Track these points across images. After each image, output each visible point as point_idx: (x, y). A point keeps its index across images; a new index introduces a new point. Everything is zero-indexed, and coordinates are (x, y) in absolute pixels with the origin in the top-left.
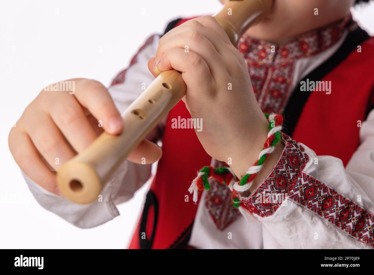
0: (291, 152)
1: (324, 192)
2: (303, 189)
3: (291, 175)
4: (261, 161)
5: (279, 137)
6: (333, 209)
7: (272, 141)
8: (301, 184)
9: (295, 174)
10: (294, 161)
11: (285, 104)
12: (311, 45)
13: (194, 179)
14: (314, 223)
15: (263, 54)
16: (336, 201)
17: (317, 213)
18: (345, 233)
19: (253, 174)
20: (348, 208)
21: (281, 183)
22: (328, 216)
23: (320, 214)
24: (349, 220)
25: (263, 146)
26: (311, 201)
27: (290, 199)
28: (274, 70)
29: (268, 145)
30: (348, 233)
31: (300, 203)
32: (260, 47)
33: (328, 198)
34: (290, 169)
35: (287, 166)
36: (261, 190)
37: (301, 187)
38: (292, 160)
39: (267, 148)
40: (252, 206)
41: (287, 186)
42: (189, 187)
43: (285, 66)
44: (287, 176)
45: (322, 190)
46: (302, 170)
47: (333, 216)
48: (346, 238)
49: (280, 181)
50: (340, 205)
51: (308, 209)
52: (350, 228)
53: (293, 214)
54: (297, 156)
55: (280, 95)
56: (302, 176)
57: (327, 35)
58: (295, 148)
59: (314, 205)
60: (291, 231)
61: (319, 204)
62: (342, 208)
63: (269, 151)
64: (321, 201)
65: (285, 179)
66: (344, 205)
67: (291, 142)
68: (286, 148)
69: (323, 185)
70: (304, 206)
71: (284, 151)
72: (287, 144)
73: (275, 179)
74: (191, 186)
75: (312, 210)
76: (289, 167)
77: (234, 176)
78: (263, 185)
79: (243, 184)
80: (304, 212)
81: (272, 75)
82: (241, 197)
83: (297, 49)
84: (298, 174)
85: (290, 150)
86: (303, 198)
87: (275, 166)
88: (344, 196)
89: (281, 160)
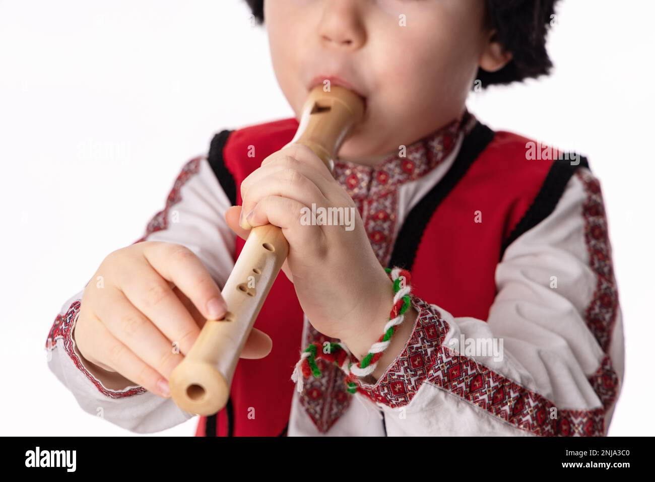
0: (427, 321)
1: (472, 369)
2: (446, 368)
3: (429, 351)
4: (388, 336)
5: (408, 302)
6: (483, 391)
7: (400, 307)
8: (442, 362)
9: (433, 349)
10: (431, 333)
11: (391, 249)
12: (418, 162)
13: (298, 362)
14: (460, 411)
15: (353, 182)
16: (487, 379)
17: (464, 397)
18: (500, 420)
19: (378, 353)
20: (503, 386)
21: (416, 363)
22: (478, 400)
23: (467, 398)
24: (504, 402)
25: (389, 315)
26: (456, 383)
27: (429, 382)
28: (370, 203)
29: (396, 314)
30: (504, 420)
31: (442, 387)
32: (348, 172)
33: (477, 377)
34: (426, 343)
35: (423, 339)
36: (391, 374)
37: (442, 366)
38: (428, 332)
39: (394, 318)
40: (380, 395)
41: (424, 366)
42: (292, 373)
43: (385, 196)
44: (424, 352)
45: (469, 366)
46: (442, 343)
47: (484, 400)
48: (502, 427)
49: (415, 360)
50: (492, 384)
51: (452, 393)
52: (506, 413)
53: (434, 402)
54: (434, 326)
55: (383, 238)
56: (444, 352)
57: (437, 146)
58: (431, 315)
59: (460, 388)
60: (430, 423)
61: (467, 385)
62: (496, 387)
63: (397, 322)
64: (469, 382)
65: (421, 358)
66: (497, 383)
67: (423, 306)
68: (420, 316)
69: (470, 360)
70: (447, 390)
71: (417, 320)
72: (420, 310)
73: (409, 358)
74: (294, 372)
75: (457, 394)
76: (425, 341)
77: (349, 354)
78: (393, 367)
79: (365, 366)
80: (448, 398)
81: (369, 210)
82: (364, 384)
83: (398, 170)
84: (438, 349)
85: (425, 319)
86: (446, 380)
87: (408, 341)
88: (496, 373)
89: (414, 333)
